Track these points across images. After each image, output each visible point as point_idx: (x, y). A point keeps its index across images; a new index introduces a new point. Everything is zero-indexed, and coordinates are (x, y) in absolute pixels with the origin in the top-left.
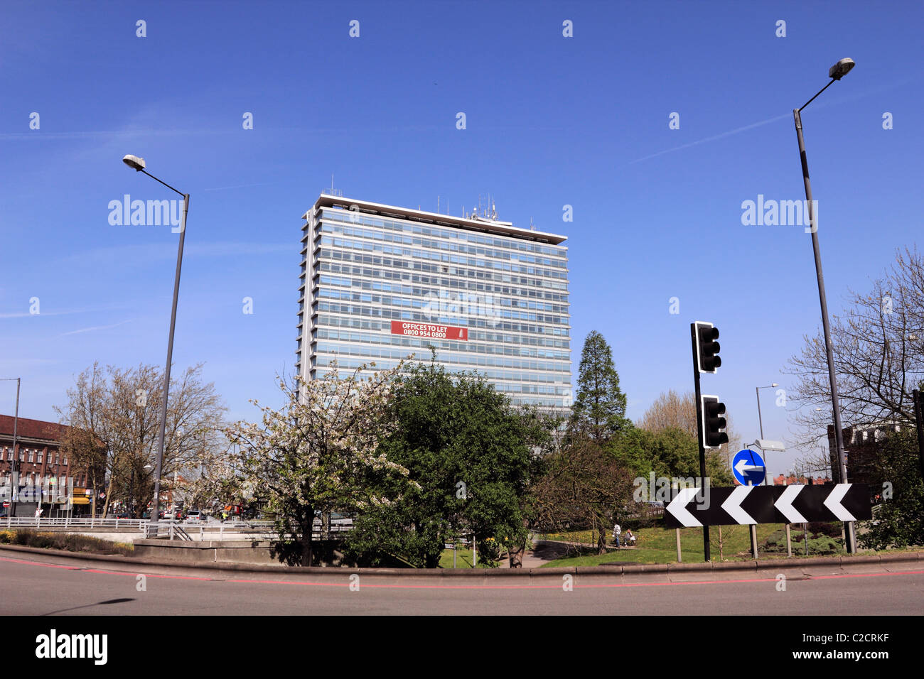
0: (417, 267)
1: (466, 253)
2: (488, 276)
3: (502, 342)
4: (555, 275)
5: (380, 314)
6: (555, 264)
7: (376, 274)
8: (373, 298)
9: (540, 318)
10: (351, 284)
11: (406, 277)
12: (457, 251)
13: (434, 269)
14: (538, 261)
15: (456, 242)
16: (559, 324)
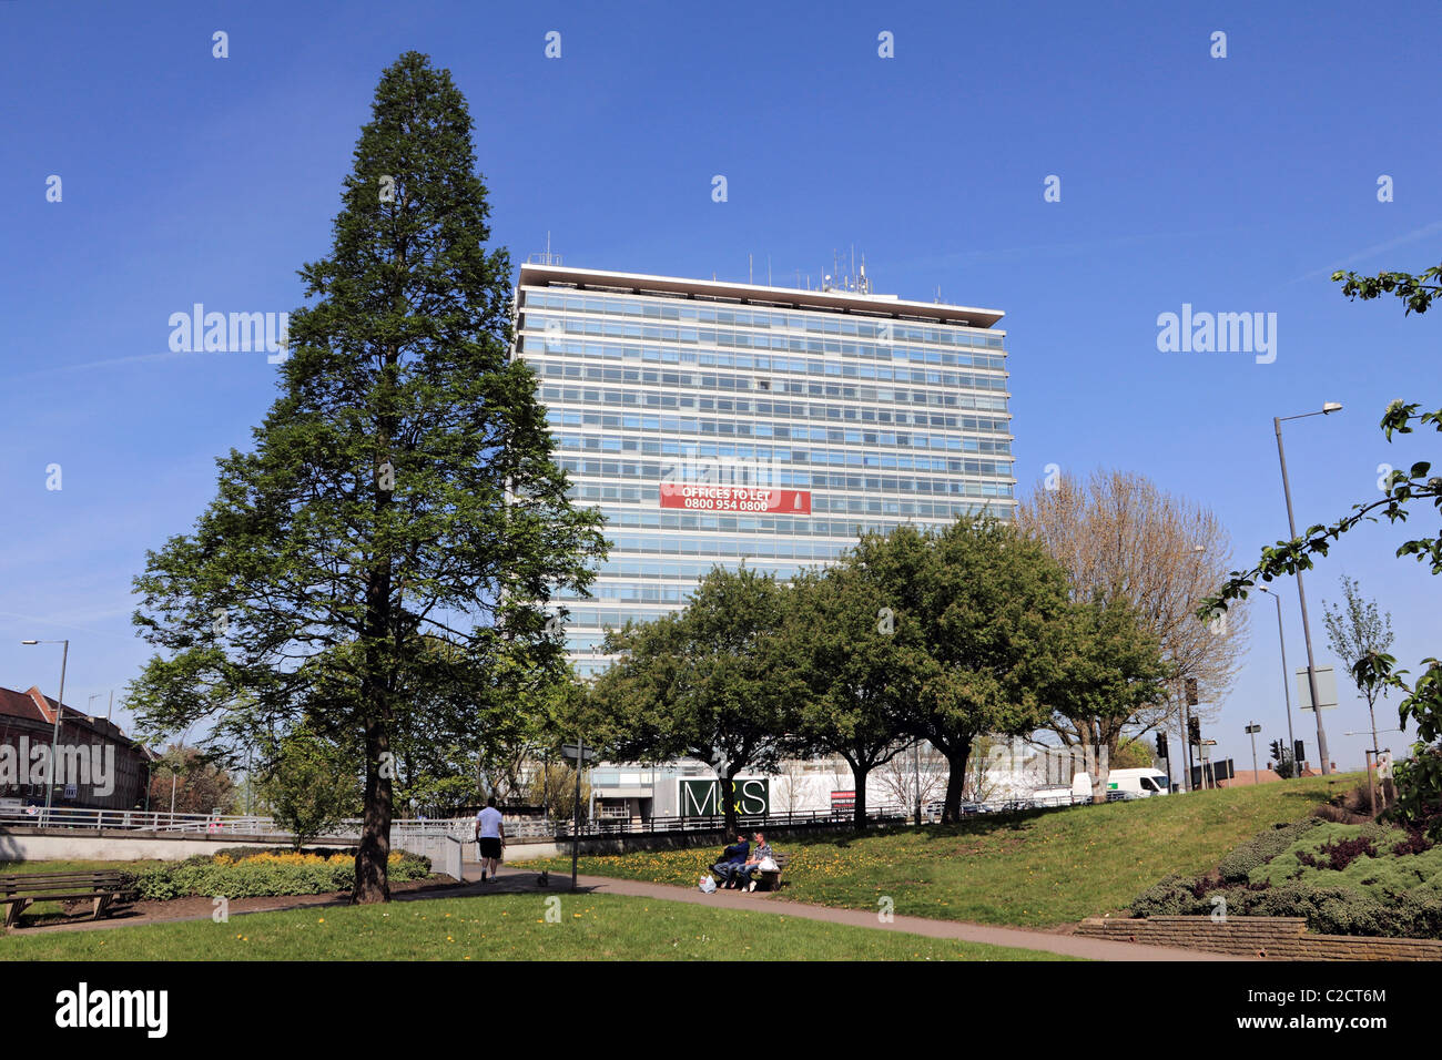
0: (709, 382)
1: (803, 352)
2: (849, 392)
3: (879, 514)
4: (982, 383)
5: (639, 472)
6: (980, 362)
7: (630, 399)
8: (624, 443)
9: (954, 466)
10: (581, 421)
11: (688, 402)
12: (786, 350)
13: (743, 385)
14: (948, 359)
15: (785, 333)
16: (994, 475)
